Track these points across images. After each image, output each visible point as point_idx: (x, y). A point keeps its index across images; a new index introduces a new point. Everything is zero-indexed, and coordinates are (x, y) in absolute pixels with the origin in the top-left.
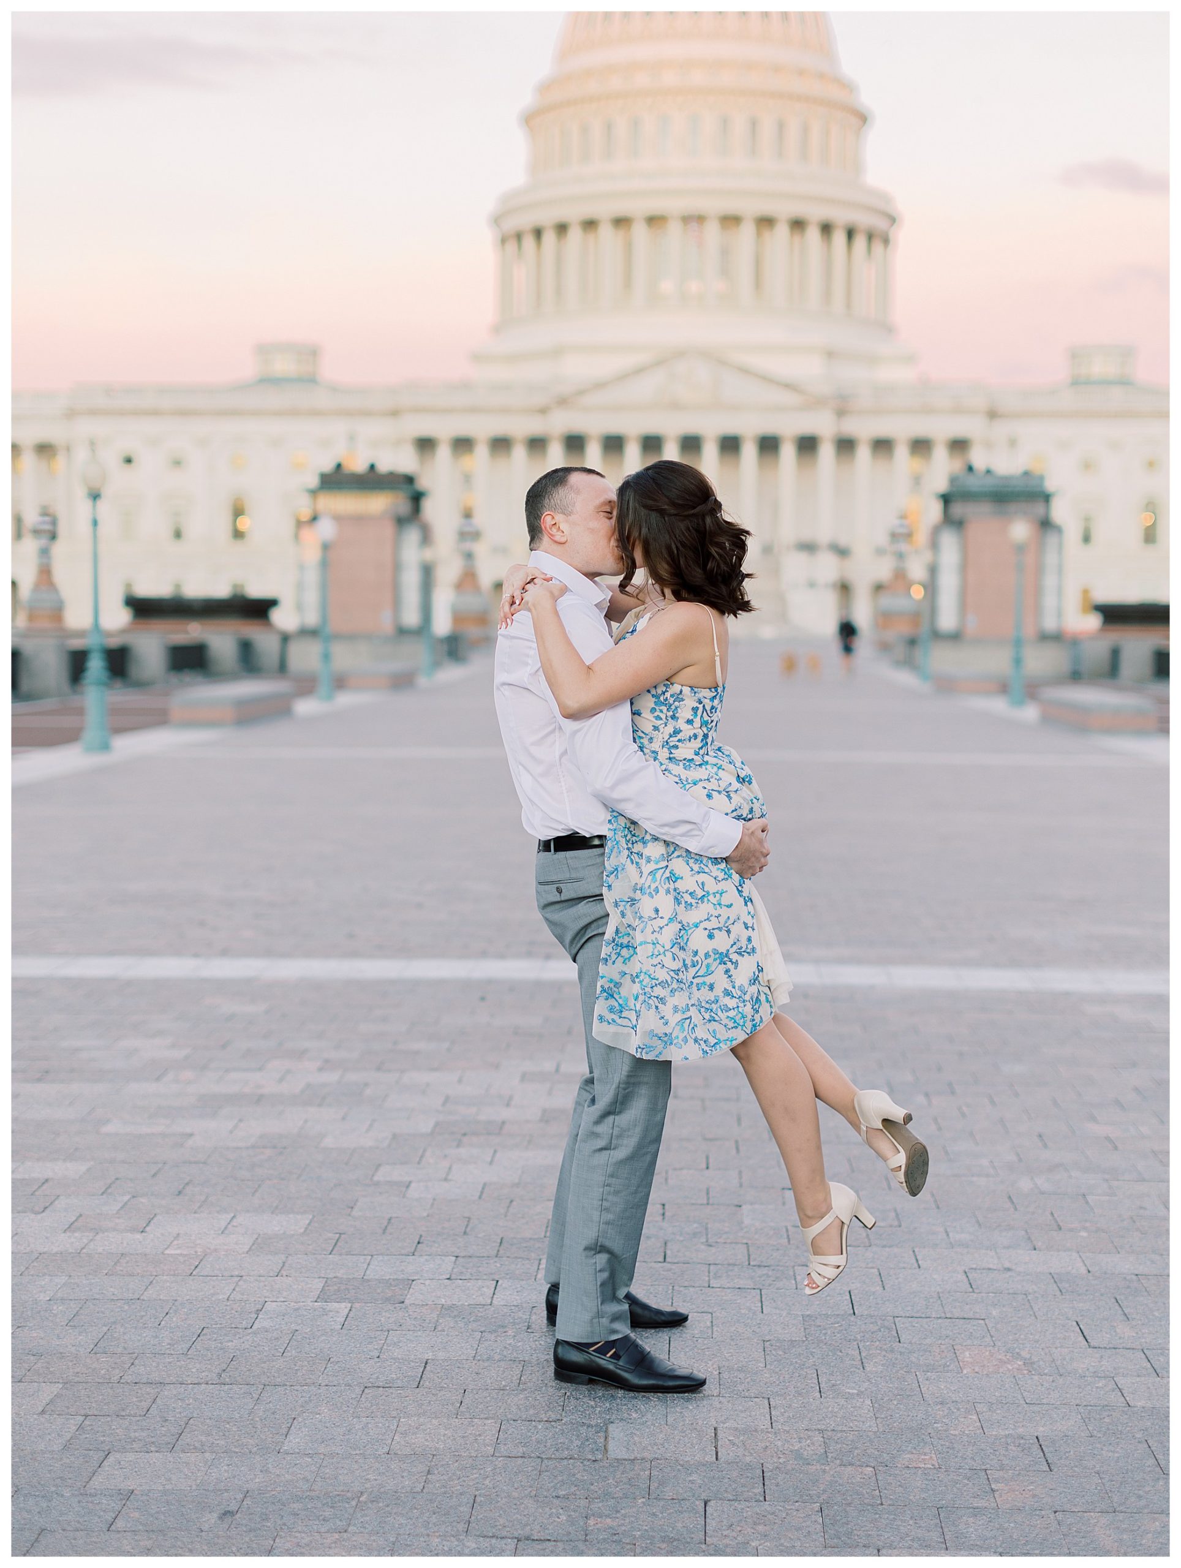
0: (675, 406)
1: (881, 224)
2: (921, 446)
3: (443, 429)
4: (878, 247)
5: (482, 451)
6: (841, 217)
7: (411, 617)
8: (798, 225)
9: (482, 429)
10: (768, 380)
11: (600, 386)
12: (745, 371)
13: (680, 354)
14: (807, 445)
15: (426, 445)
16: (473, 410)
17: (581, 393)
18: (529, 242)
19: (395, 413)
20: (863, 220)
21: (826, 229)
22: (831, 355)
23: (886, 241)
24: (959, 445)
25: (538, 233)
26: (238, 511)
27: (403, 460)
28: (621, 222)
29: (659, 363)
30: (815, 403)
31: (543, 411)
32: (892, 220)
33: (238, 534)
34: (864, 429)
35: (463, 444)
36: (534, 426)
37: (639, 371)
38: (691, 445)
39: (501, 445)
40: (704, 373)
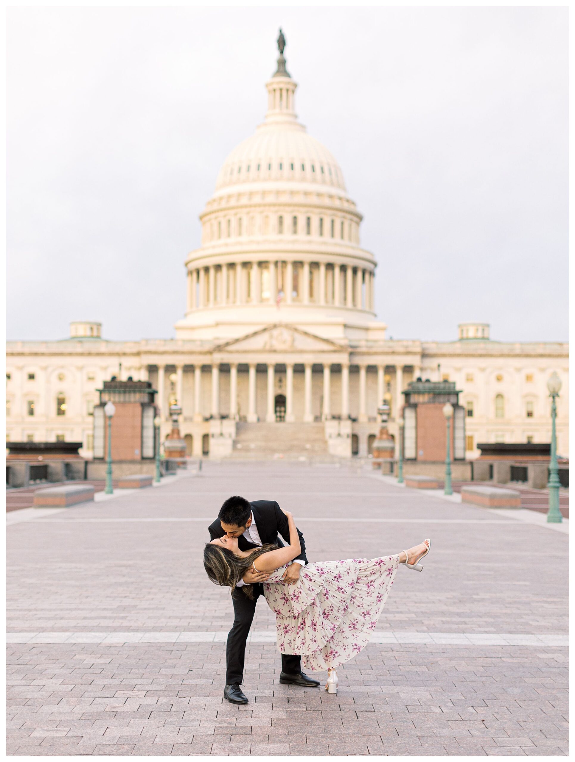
0: (272, 351)
1: (369, 266)
2: (390, 369)
3: (161, 361)
4: (368, 277)
5: (180, 372)
6: (350, 262)
7: (149, 452)
8: (330, 266)
9: (180, 361)
11: (237, 341)
12: (307, 334)
13: (274, 326)
14: (336, 369)
15: (152, 369)
16: (175, 353)
17: (227, 344)
18: (203, 274)
19: (138, 354)
20: (361, 264)
21: (343, 268)
22: (346, 326)
23: (372, 274)
24: (408, 369)
25: (207, 269)
26: (61, 402)
27: (142, 376)
28: (246, 265)
29: (265, 330)
30: (340, 349)
31: (210, 353)
32: (375, 264)
33: (61, 412)
34: (363, 361)
35: (170, 369)
36: (206, 360)
37: (255, 334)
38: (280, 369)
39: (189, 369)
40: (286, 335)
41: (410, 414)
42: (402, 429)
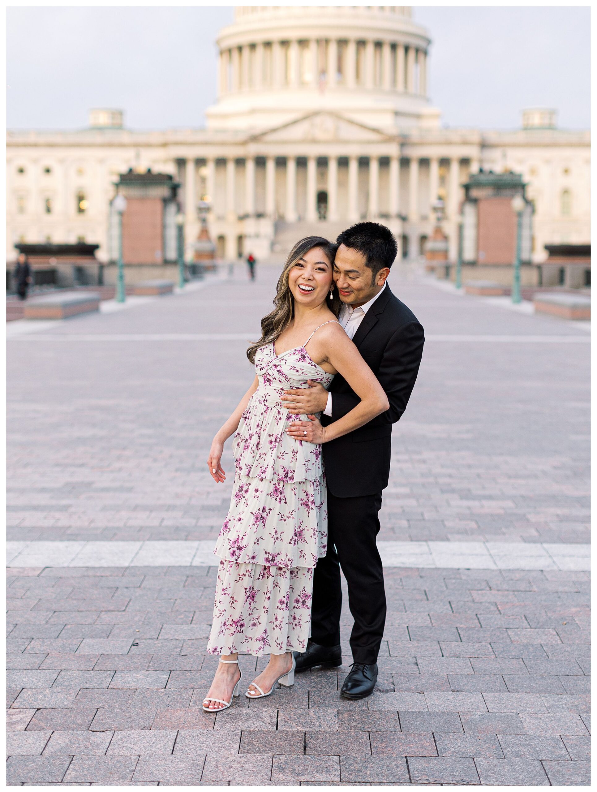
0: (314, 141)
1: (422, 44)
2: (445, 162)
3: (190, 153)
4: (421, 57)
5: (211, 165)
6: (401, 40)
7: (172, 255)
8: (378, 45)
9: (211, 153)
10: (363, 127)
11: (274, 130)
12: (352, 122)
13: (316, 114)
14: (384, 162)
15: (181, 162)
16: (206, 144)
17: (264, 134)
18: (235, 54)
19: (165, 145)
20: (414, 42)
21: (394, 47)
22: (397, 114)
23: (426, 53)
24: (465, 162)
25: (240, 49)
26: (81, 198)
27: (170, 169)
28: (284, 43)
29: (306, 117)
30: (389, 139)
31: (244, 143)
32: (429, 42)
33: (81, 211)
34: (415, 153)
35: (201, 162)
36: (239, 152)
37: (295, 122)
38: (322, 162)
39: (221, 162)
40: (329, 123)
41: (470, 210)
42: (461, 228)
